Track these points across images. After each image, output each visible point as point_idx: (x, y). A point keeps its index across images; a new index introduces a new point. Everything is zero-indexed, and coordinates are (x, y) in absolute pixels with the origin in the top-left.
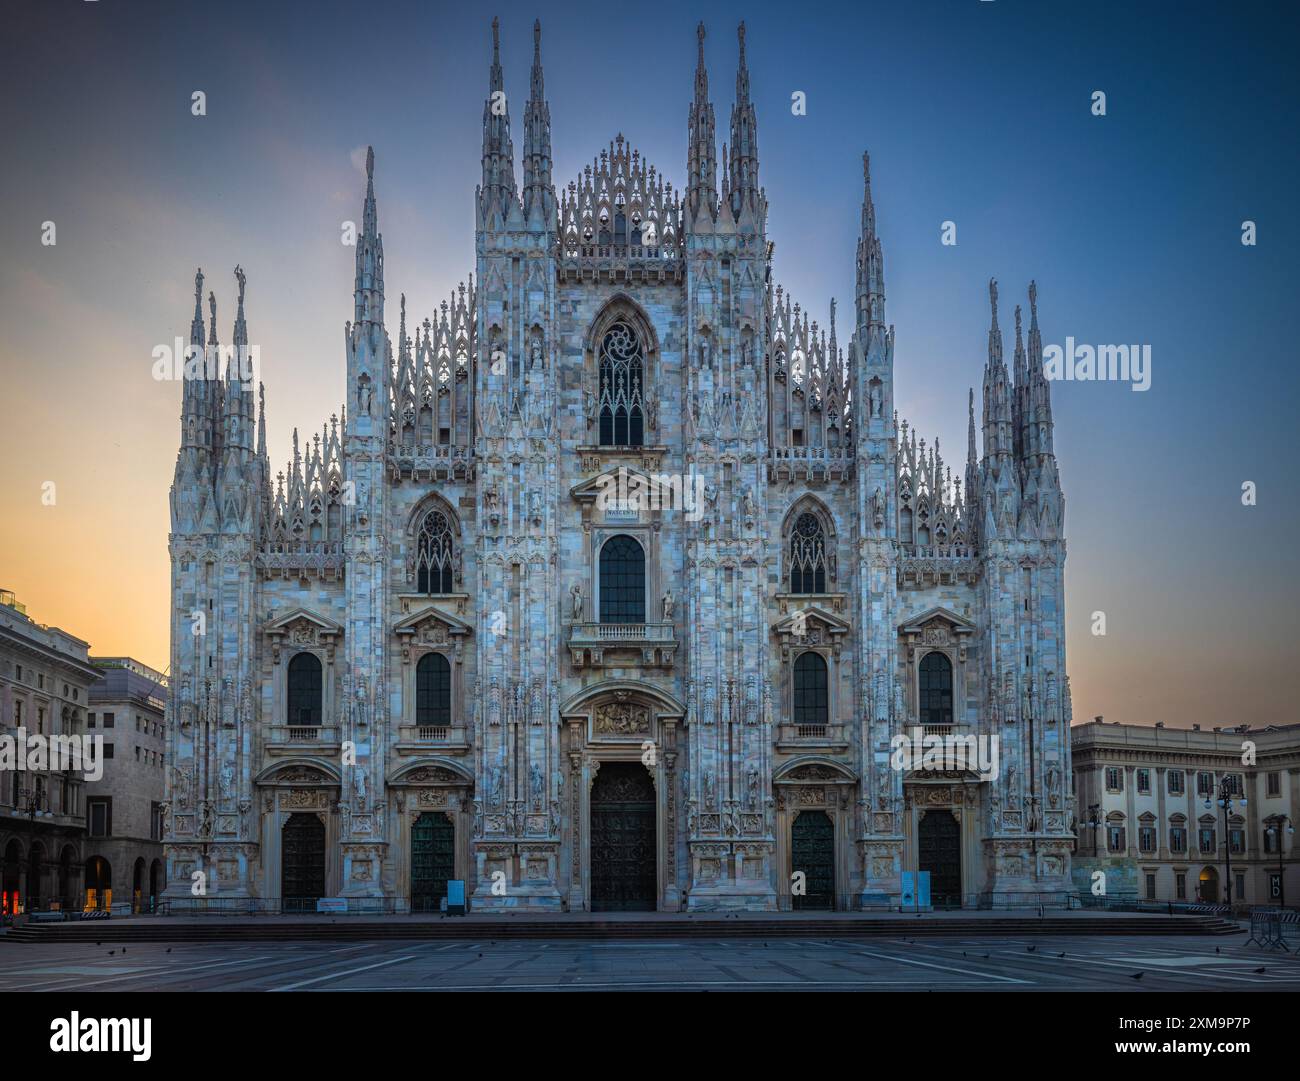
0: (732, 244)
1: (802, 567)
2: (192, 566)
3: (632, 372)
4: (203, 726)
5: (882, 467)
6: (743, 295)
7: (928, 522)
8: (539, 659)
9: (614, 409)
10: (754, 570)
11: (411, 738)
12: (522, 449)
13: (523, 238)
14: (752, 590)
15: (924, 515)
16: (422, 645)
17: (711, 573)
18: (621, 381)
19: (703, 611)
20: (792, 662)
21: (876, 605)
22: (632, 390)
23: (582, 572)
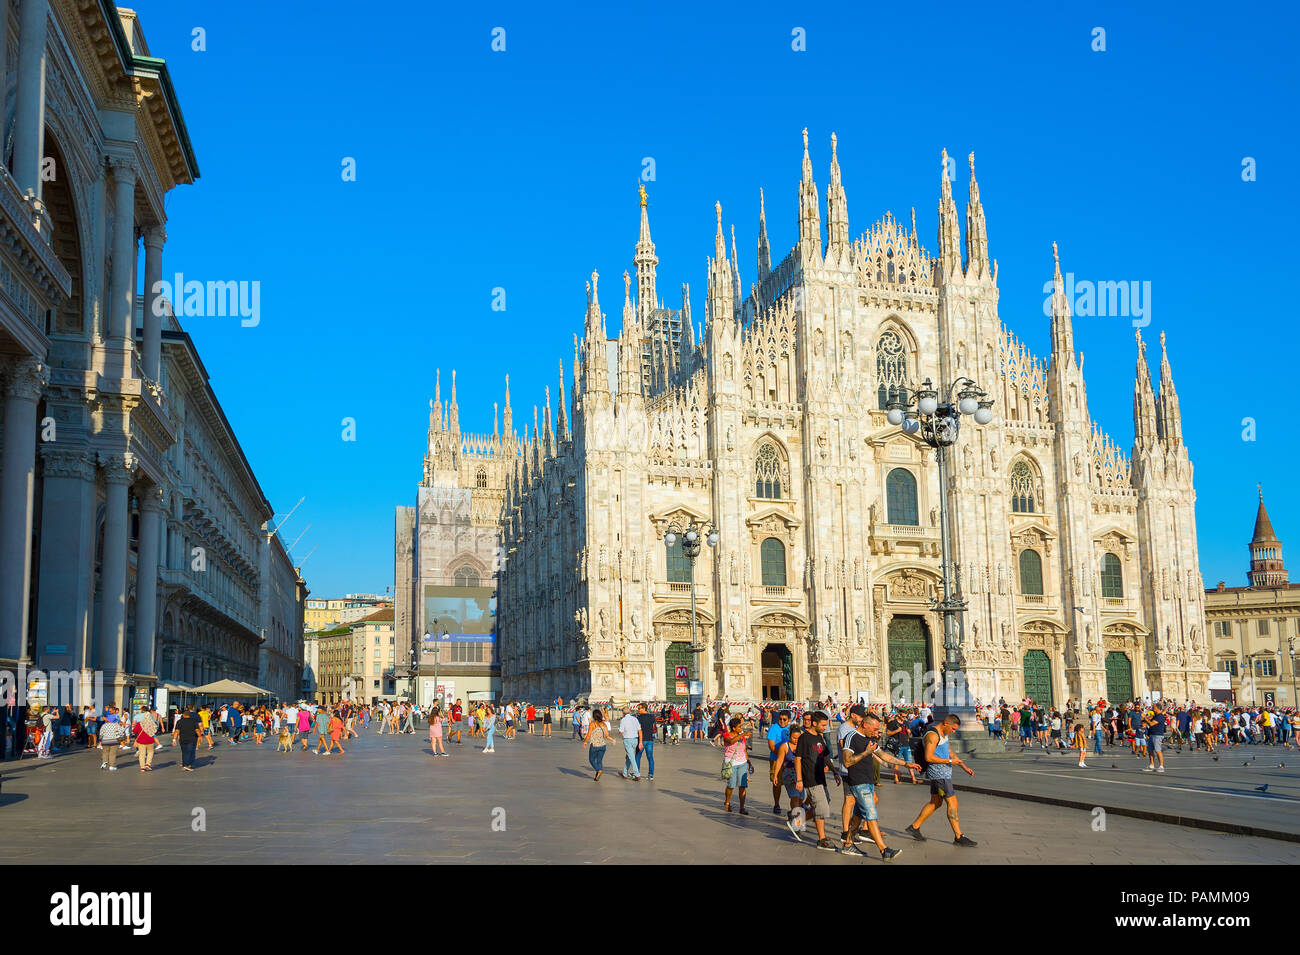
0: (976, 292)
1: (1019, 495)
2: (604, 471)
3: (899, 363)
4: (617, 581)
5: (1079, 439)
6: (984, 325)
7: (1100, 472)
8: (858, 547)
9: (888, 386)
10: (999, 497)
11: (760, 593)
12: (840, 410)
13: (836, 275)
14: (999, 510)
15: (1098, 468)
16: (764, 532)
17: (972, 497)
18: (892, 368)
19: (966, 521)
20: (1018, 556)
21: (1078, 523)
22: (899, 375)
23: (876, 492)
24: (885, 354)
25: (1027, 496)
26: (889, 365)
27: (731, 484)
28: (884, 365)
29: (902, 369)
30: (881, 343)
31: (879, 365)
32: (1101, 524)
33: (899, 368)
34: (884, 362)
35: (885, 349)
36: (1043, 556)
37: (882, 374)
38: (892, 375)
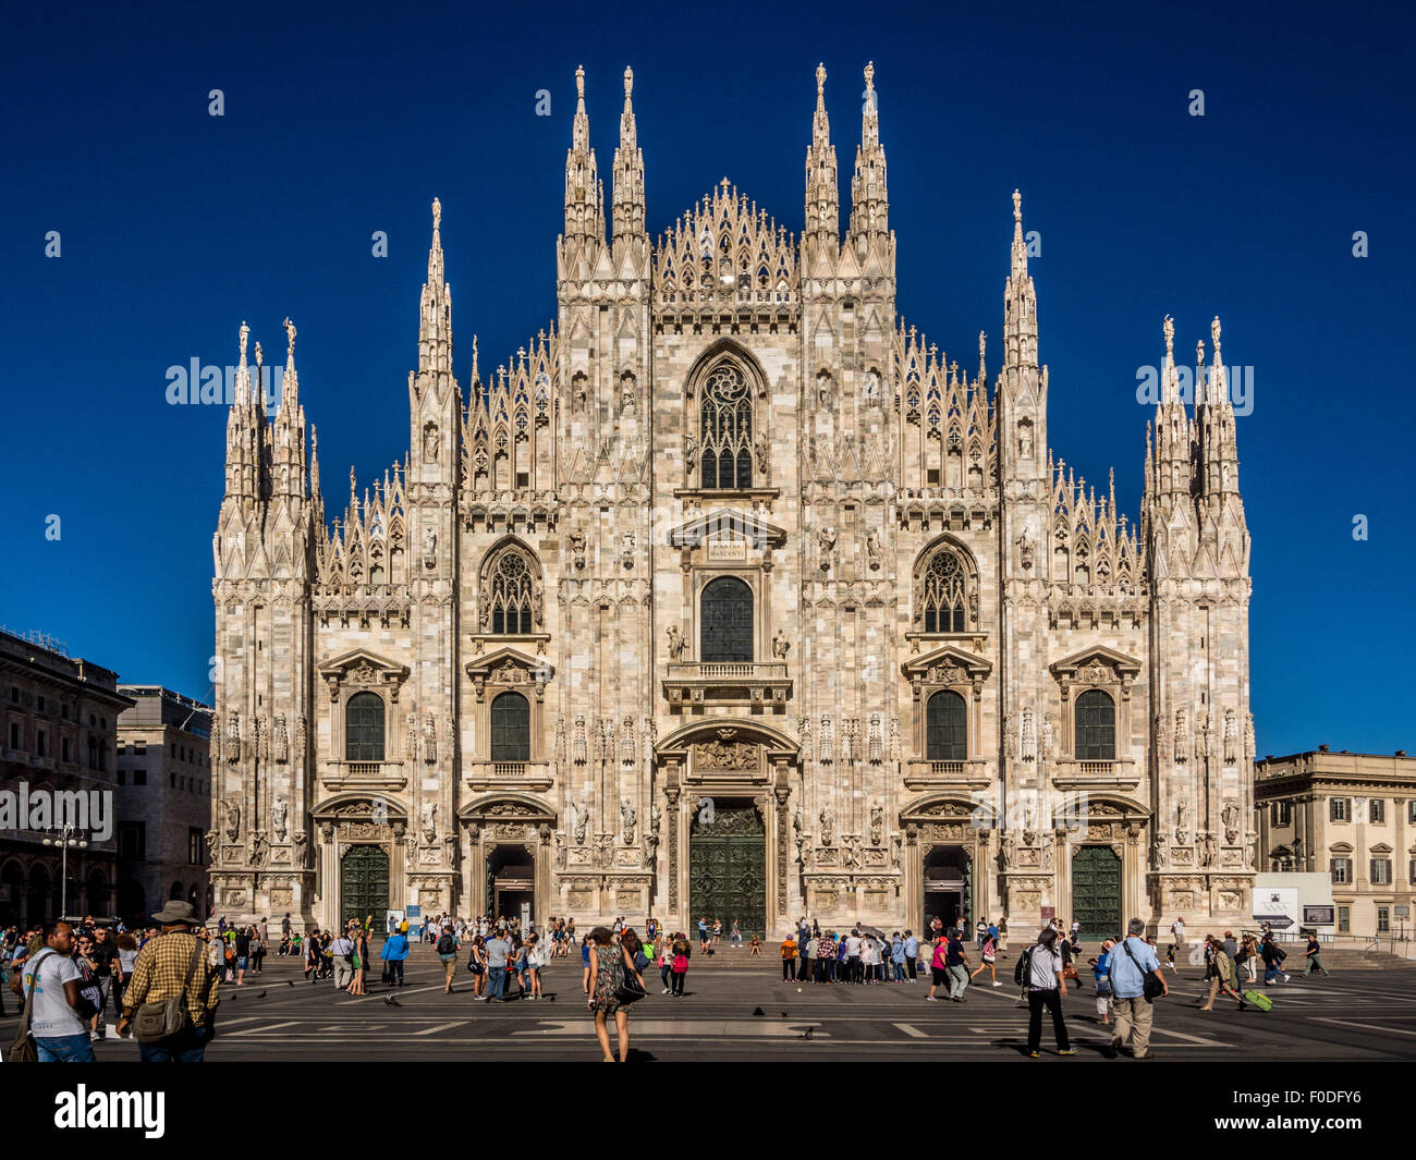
0: (856, 287)
1: (937, 606)
2: (239, 609)
3: (740, 415)
4: (252, 763)
7: (1088, 561)
8: (631, 698)
9: (718, 451)
11: (485, 773)
12: (611, 494)
13: (612, 286)
14: (878, 630)
15: (1083, 554)
16: (498, 685)
17: (829, 613)
18: (727, 424)
19: (820, 651)
20: (924, 701)
22: (739, 433)
23: (681, 612)
24: (716, 401)
25: (952, 605)
26: (722, 419)
27: (430, 615)
28: (713, 420)
29: (744, 423)
30: (710, 386)
31: (704, 422)
32: (1081, 644)
33: (739, 421)
34: (713, 415)
35: (717, 395)
36: (970, 700)
37: (709, 434)
38: (727, 434)
